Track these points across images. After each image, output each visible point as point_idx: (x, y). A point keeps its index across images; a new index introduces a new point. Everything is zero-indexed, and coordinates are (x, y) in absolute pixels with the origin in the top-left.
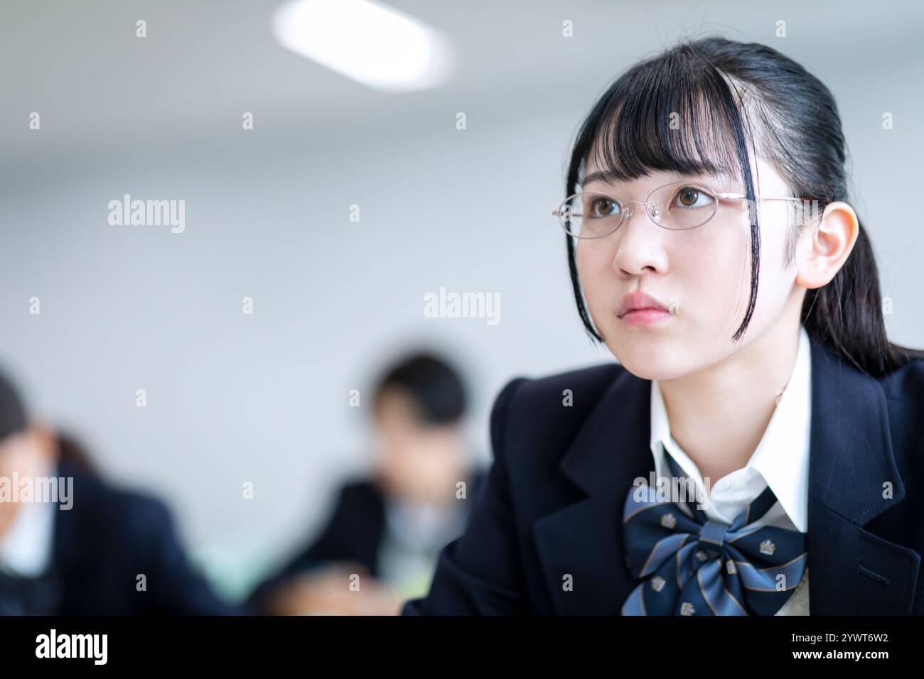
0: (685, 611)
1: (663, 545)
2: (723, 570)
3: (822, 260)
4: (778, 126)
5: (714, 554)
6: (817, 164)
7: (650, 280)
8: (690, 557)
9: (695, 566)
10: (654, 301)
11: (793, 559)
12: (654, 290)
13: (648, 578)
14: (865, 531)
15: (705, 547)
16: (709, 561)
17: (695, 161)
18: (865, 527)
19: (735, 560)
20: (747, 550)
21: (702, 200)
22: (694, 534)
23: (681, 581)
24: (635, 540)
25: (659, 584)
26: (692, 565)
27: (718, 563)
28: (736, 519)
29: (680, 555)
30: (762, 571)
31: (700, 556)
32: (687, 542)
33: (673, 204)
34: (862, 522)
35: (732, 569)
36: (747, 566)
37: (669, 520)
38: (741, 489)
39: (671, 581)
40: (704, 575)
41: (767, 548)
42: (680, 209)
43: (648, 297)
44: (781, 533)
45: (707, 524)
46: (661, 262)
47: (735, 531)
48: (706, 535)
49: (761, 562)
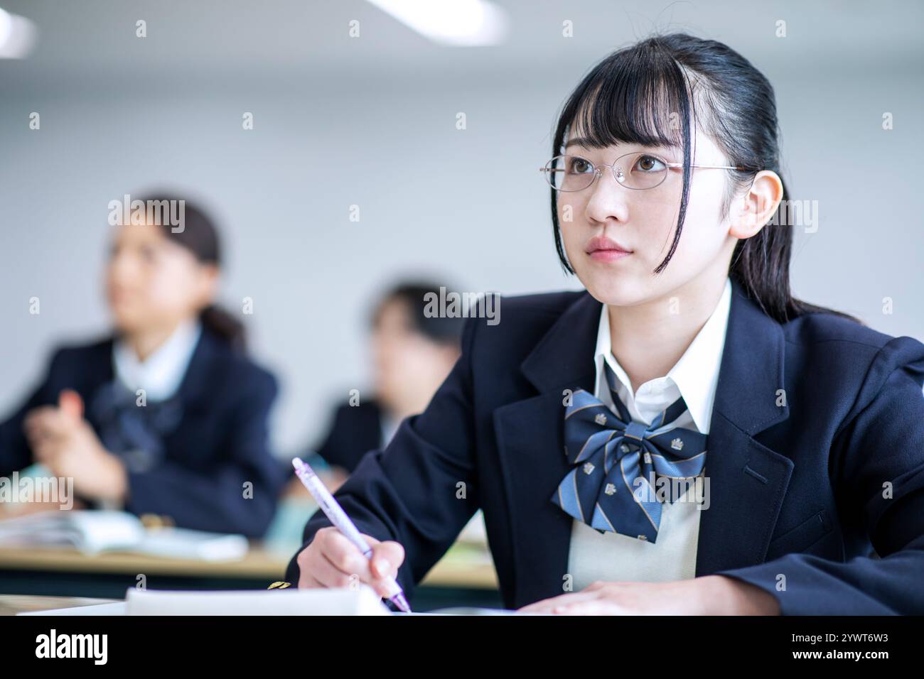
0: (608, 490)
1: (595, 438)
2: (641, 460)
3: (752, 216)
4: (722, 110)
5: (635, 447)
6: (753, 141)
7: (613, 226)
8: (615, 449)
9: (619, 456)
10: (615, 244)
11: (697, 454)
12: (617, 236)
13: (581, 464)
14: (753, 440)
15: (628, 441)
16: (631, 453)
17: (654, 137)
18: (755, 437)
19: (651, 452)
20: (661, 446)
21: (657, 166)
22: (620, 431)
23: (607, 468)
24: (573, 433)
25: (589, 468)
26: (616, 455)
27: (638, 454)
28: (654, 421)
29: (608, 448)
30: (671, 463)
31: (624, 448)
32: (614, 436)
33: (635, 168)
34: (753, 434)
35: (648, 460)
36: (660, 458)
37: (601, 419)
38: (660, 394)
39: (599, 466)
40: (625, 464)
41: (677, 445)
42: (640, 173)
43: (611, 242)
44: (688, 433)
45: (631, 424)
46: (621, 213)
47: (652, 431)
48: (629, 432)
49: (672, 456)
